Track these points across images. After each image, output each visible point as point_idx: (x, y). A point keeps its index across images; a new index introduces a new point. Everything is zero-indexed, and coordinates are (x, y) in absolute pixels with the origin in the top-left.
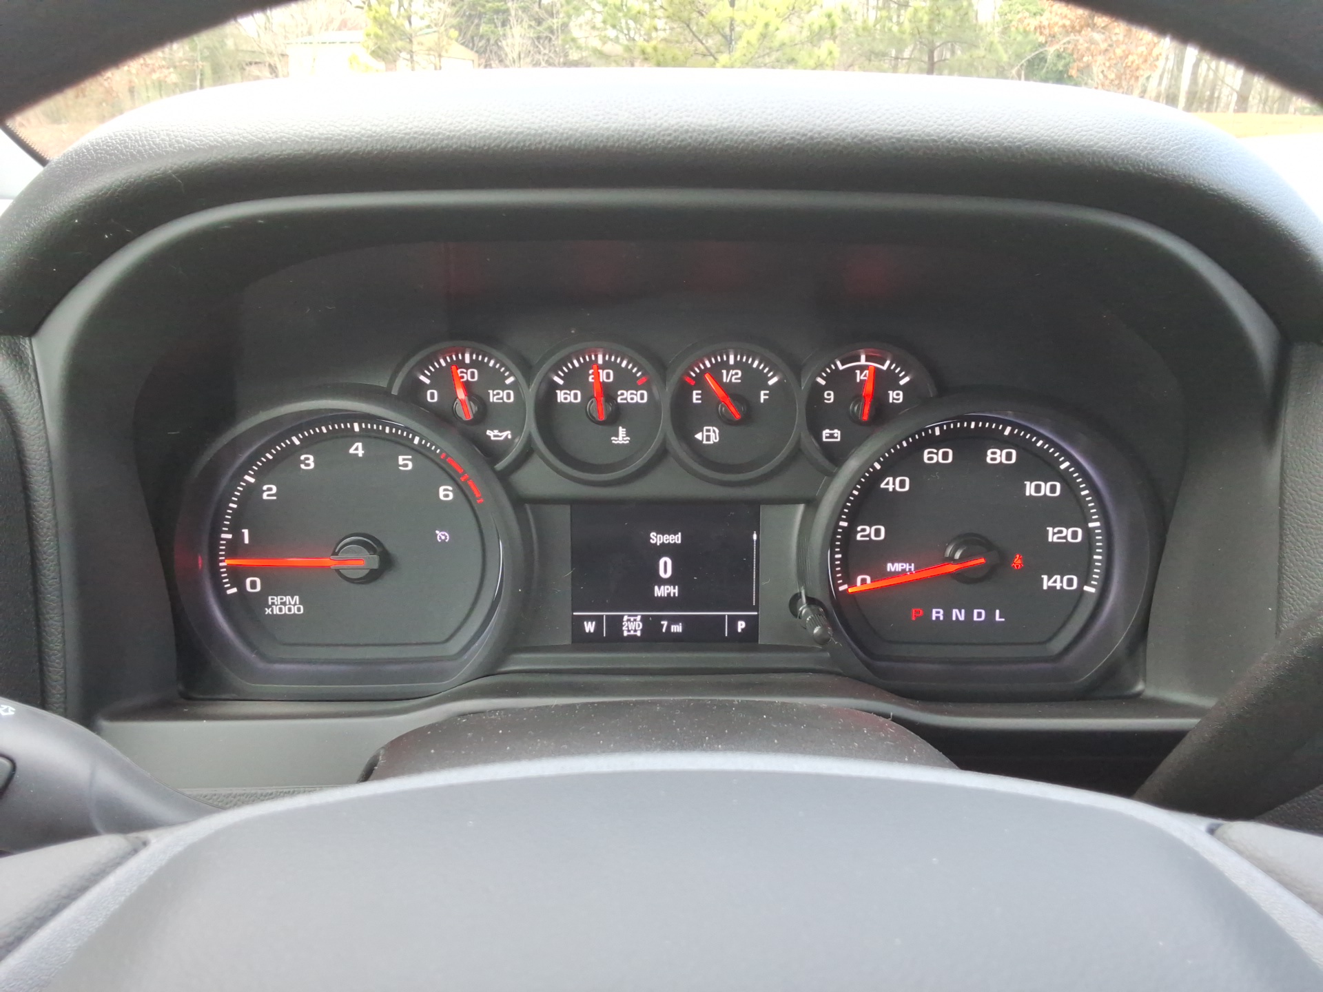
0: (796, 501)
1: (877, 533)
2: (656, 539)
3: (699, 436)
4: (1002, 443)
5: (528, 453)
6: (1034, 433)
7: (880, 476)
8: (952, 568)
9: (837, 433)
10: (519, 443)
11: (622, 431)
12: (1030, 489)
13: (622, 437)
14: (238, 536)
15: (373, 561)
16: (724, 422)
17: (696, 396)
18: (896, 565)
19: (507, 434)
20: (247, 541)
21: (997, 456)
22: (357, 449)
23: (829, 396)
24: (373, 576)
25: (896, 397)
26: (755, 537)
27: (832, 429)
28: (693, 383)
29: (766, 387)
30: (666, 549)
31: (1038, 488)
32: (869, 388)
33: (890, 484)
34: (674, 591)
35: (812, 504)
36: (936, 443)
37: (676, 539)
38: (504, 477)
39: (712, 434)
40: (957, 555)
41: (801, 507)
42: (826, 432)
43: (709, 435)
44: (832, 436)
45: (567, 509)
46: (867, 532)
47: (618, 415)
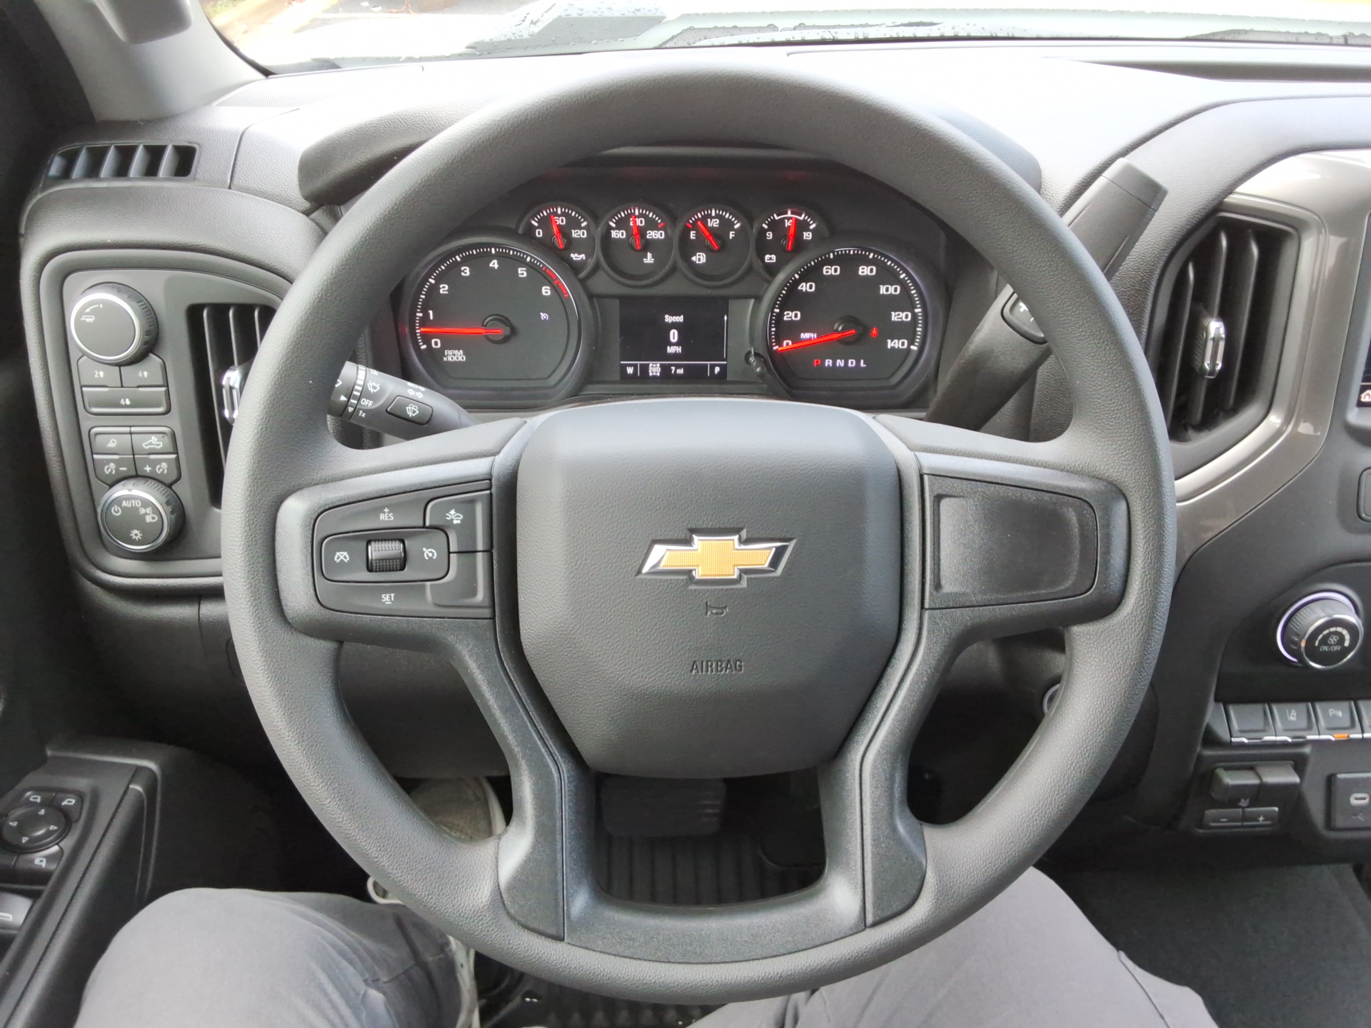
0: (749, 297)
1: (796, 316)
2: (669, 319)
3: (694, 259)
4: (868, 262)
5: (597, 267)
6: (886, 257)
7: (798, 282)
8: (837, 336)
9: (774, 257)
10: (591, 262)
11: (649, 255)
12: (883, 290)
13: (649, 259)
14: (426, 315)
15: (507, 331)
16: (708, 250)
17: (692, 235)
18: (806, 334)
19: (583, 256)
20: (431, 318)
21: (865, 270)
22: (494, 264)
23: (770, 235)
24: (506, 339)
25: (807, 236)
26: (726, 318)
27: (771, 254)
28: (691, 226)
29: (733, 230)
30: (674, 325)
31: (887, 290)
32: (792, 231)
33: (804, 287)
34: (678, 349)
35: (758, 299)
36: (831, 263)
37: (680, 319)
38: (583, 282)
39: (701, 257)
40: (840, 328)
41: (752, 301)
42: (767, 257)
43: (700, 258)
44: (771, 259)
45: (617, 302)
46: (790, 316)
47: (648, 246)
